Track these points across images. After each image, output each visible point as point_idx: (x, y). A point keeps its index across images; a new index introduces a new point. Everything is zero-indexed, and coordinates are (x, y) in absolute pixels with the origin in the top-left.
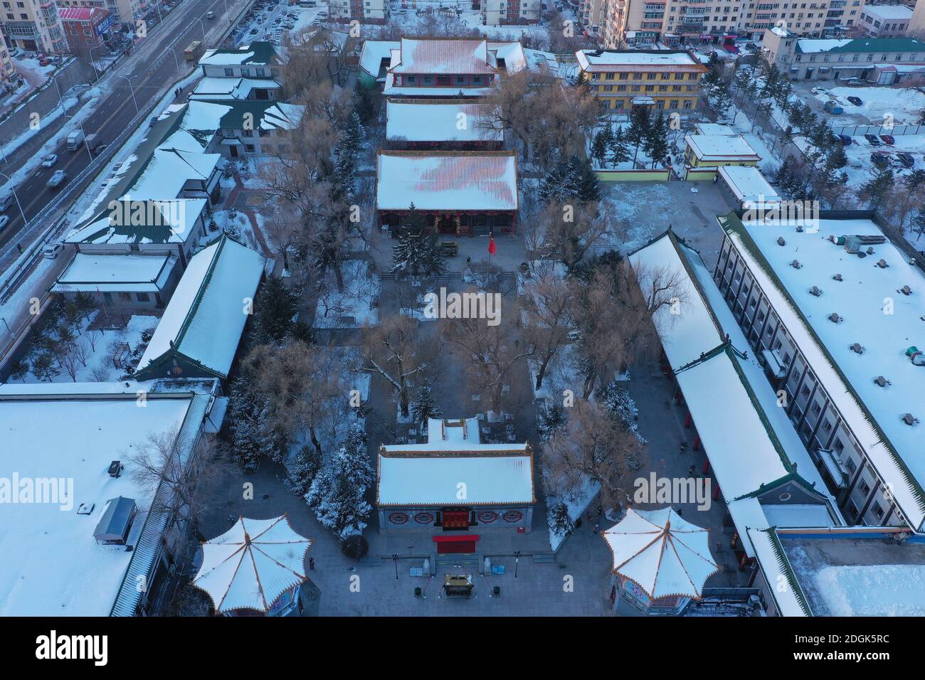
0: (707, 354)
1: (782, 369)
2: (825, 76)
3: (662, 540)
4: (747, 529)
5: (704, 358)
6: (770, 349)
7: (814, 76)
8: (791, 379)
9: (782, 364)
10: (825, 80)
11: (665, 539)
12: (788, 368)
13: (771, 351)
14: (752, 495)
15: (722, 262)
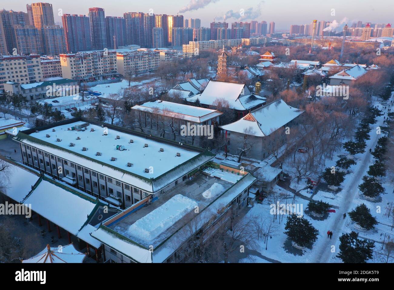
0: (34, 186)
1: (74, 180)
2: (39, 97)
3: (49, 257)
4: (90, 234)
5: (33, 188)
6: (65, 176)
7: (34, 97)
8: (79, 182)
9: (72, 178)
10: (40, 99)
11: (50, 255)
12: (75, 178)
13: (65, 177)
14: (86, 224)
15: (25, 158)
